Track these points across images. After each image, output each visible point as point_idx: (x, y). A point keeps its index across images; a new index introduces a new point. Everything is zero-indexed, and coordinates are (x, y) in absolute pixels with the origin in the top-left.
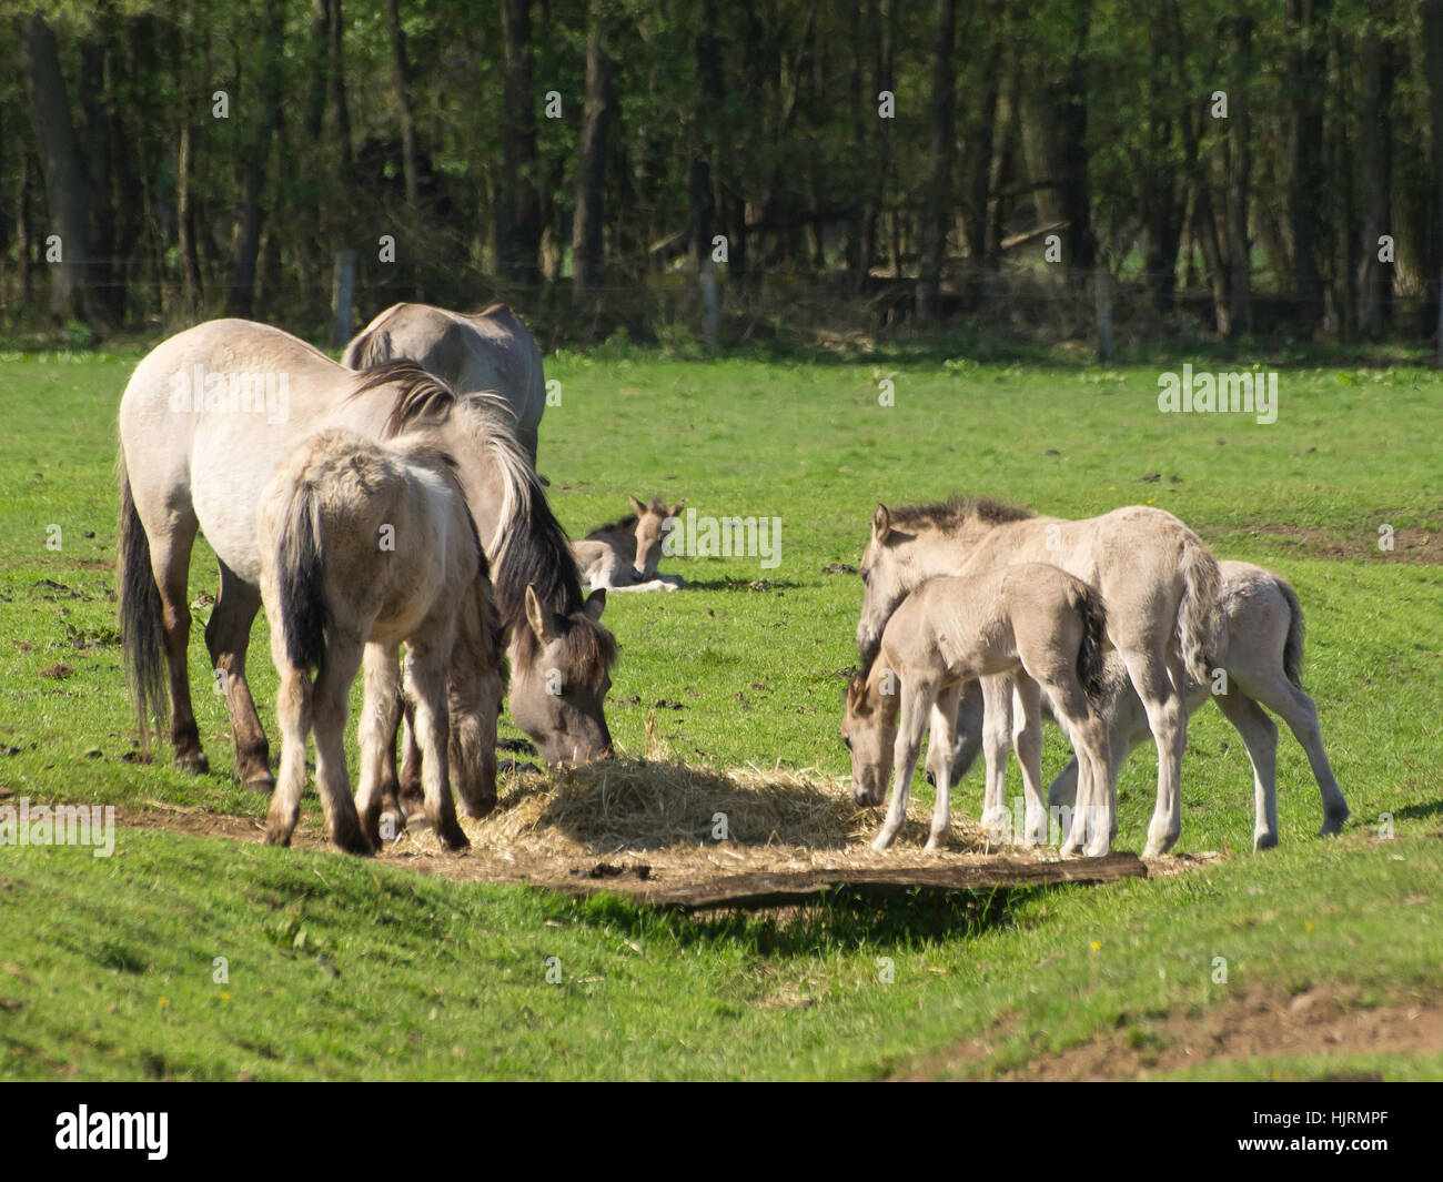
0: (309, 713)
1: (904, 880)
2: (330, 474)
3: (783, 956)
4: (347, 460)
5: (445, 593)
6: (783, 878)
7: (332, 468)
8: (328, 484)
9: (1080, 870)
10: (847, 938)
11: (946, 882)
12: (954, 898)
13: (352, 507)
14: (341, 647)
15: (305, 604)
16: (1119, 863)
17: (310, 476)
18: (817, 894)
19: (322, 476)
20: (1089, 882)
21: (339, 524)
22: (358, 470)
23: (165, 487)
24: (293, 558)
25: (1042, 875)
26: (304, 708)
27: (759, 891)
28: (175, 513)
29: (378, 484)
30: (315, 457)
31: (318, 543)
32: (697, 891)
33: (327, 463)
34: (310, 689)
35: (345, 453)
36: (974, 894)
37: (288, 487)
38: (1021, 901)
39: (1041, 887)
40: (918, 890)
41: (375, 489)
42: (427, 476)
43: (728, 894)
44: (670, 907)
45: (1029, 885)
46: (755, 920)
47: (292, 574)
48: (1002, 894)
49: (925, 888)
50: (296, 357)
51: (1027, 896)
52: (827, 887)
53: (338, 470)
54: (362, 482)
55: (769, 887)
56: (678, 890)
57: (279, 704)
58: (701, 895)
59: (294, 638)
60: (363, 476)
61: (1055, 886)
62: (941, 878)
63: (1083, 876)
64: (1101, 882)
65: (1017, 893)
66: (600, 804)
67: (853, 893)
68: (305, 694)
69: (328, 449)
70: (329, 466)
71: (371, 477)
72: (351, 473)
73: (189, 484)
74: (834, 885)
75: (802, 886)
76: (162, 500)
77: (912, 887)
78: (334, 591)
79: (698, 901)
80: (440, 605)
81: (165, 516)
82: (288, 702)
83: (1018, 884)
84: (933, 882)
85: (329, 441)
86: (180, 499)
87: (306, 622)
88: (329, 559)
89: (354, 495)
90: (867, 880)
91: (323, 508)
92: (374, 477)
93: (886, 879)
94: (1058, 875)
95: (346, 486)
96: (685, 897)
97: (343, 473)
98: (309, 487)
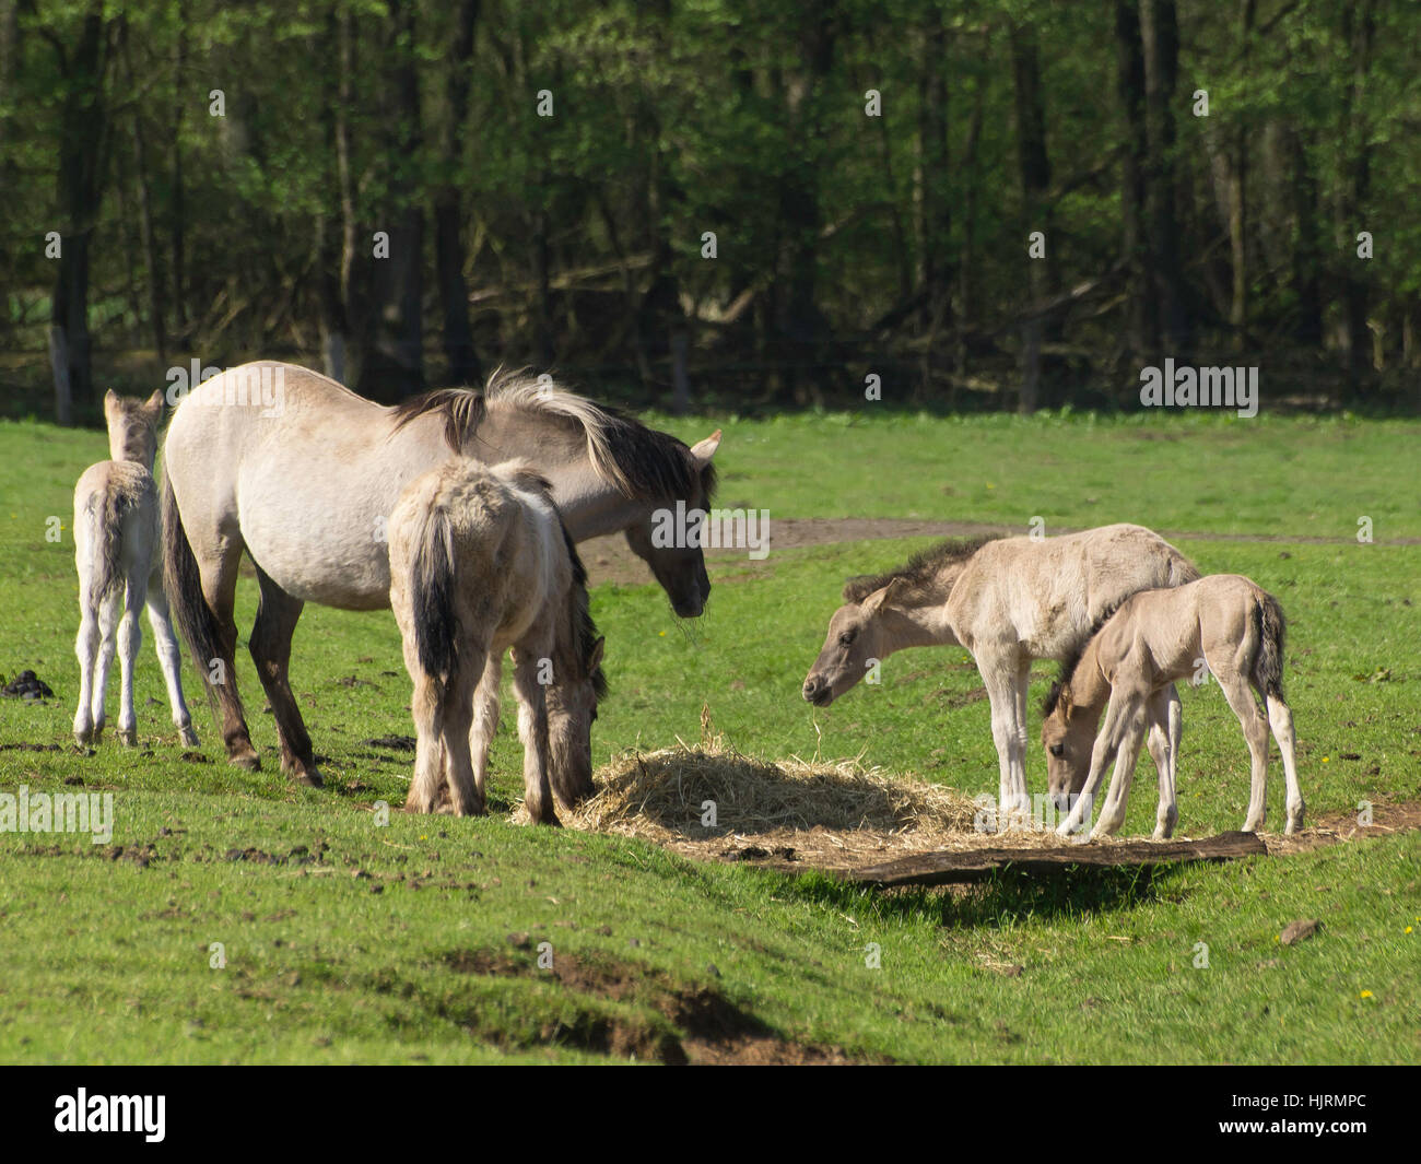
0: (442, 712)
1: (1063, 859)
2: (459, 499)
3: (964, 925)
4: (472, 486)
5: (546, 605)
6: (957, 857)
7: (460, 494)
8: (457, 509)
9: (1209, 848)
10: (1019, 911)
11: (1098, 860)
12: (1107, 874)
13: (479, 529)
14: (468, 654)
15: (437, 615)
16: (1242, 841)
17: (441, 501)
18: (989, 871)
19: (452, 500)
20: (1221, 860)
21: (467, 543)
22: (483, 496)
23: (215, 513)
24: (428, 574)
25: (1178, 853)
26: (438, 710)
27: (939, 870)
28: (225, 539)
29: (500, 508)
30: (444, 483)
31: (451, 561)
32: (888, 869)
33: (455, 489)
34: (443, 692)
35: (469, 480)
36: (1123, 870)
37: (421, 512)
38: (1162, 876)
39: (1179, 863)
40: (1075, 867)
41: (498, 513)
42: (531, 499)
43: (914, 872)
44: (867, 884)
45: (1169, 862)
46: (932, 896)
47: (426, 588)
48: (1148, 869)
49: (1082, 865)
50: (329, 395)
51: (1169, 872)
52: (998, 865)
53: (466, 495)
54: (486, 507)
55: (946, 865)
56: (870, 868)
57: (414, 706)
58: (891, 873)
59: (426, 646)
60: (487, 501)
61: (1191, 863)
62: (1093, 857)
63: (1215, 854)
64: (1230, 859)
65: (1159, 869)
66: (676, 794)
67: (1020, 870)
68: (439, 698)
69: (455, 477)
70: (457, 492)
71: (494, 501)
72: (477, 498)
73: (237, 513)
74: (1004, 863)
75: (974, 864)
76: (214, 527)
77: (1069, 865)
78: (462, 604)
79: (889, 878)
80: (542, 615)
81: (216, 541)
82: (424, 704)
83: (1159, 862)
84: (1087, 860)
85: (455, 469)
86: (229, 525)
87: (437, 632)
88: (460, 575)
89: (480, 519)
90: (1031, 858)
91: (454, 529)
92: (497, 502)
93: (1046, 858)
94: (1192, 853)
95: (473, 510)
96: (878, 875)
97: (469, 499)
98: (441, 511)
